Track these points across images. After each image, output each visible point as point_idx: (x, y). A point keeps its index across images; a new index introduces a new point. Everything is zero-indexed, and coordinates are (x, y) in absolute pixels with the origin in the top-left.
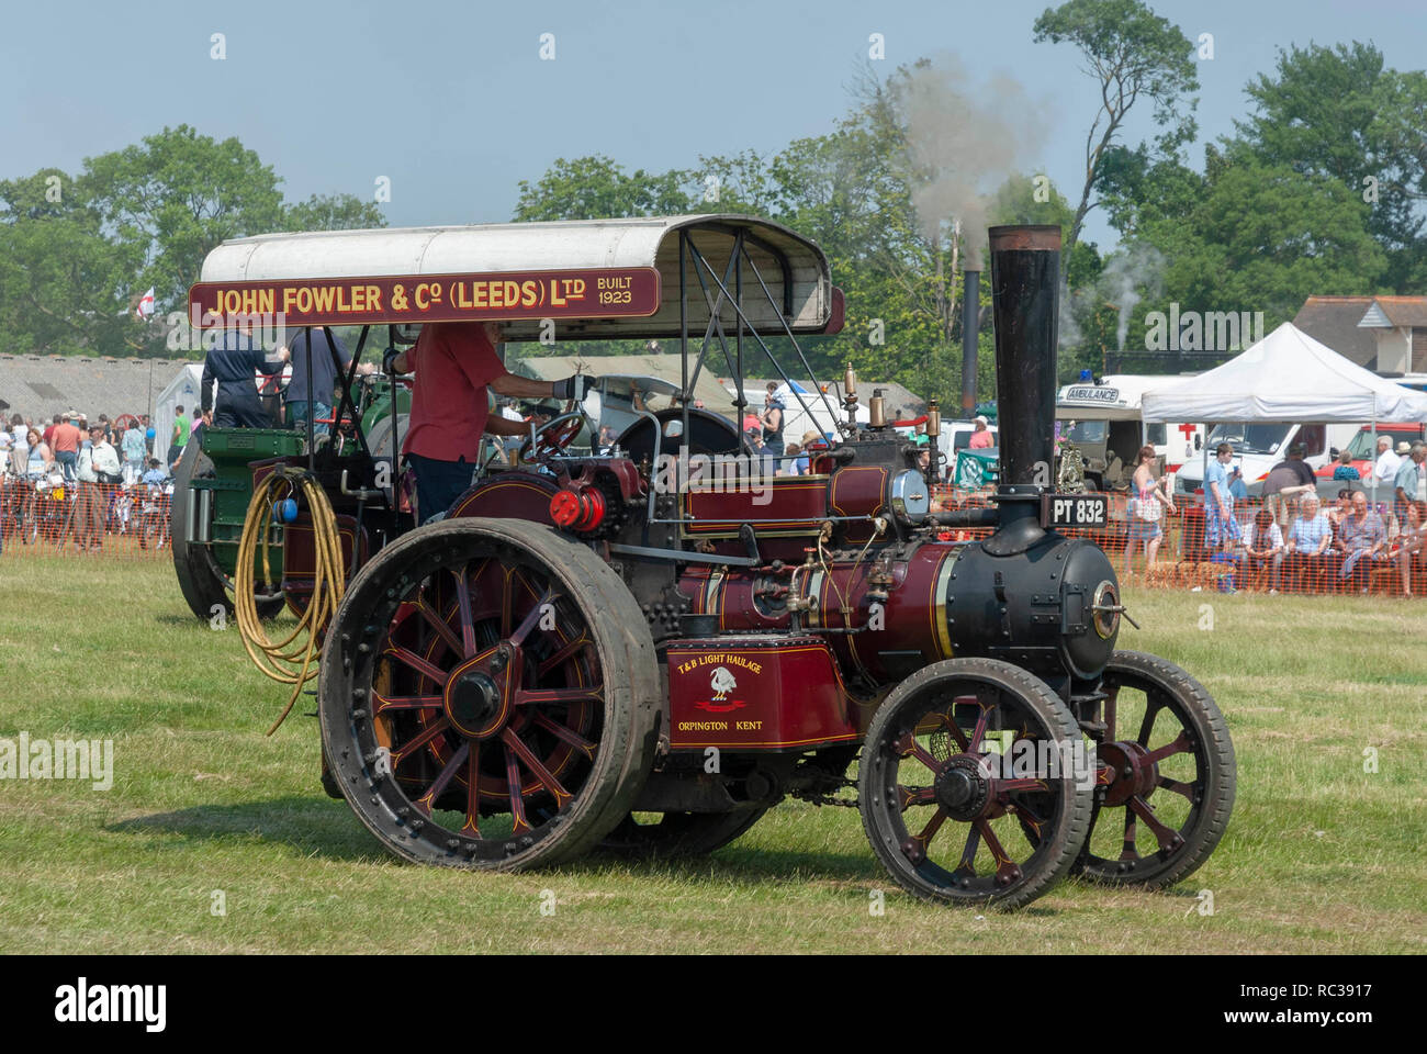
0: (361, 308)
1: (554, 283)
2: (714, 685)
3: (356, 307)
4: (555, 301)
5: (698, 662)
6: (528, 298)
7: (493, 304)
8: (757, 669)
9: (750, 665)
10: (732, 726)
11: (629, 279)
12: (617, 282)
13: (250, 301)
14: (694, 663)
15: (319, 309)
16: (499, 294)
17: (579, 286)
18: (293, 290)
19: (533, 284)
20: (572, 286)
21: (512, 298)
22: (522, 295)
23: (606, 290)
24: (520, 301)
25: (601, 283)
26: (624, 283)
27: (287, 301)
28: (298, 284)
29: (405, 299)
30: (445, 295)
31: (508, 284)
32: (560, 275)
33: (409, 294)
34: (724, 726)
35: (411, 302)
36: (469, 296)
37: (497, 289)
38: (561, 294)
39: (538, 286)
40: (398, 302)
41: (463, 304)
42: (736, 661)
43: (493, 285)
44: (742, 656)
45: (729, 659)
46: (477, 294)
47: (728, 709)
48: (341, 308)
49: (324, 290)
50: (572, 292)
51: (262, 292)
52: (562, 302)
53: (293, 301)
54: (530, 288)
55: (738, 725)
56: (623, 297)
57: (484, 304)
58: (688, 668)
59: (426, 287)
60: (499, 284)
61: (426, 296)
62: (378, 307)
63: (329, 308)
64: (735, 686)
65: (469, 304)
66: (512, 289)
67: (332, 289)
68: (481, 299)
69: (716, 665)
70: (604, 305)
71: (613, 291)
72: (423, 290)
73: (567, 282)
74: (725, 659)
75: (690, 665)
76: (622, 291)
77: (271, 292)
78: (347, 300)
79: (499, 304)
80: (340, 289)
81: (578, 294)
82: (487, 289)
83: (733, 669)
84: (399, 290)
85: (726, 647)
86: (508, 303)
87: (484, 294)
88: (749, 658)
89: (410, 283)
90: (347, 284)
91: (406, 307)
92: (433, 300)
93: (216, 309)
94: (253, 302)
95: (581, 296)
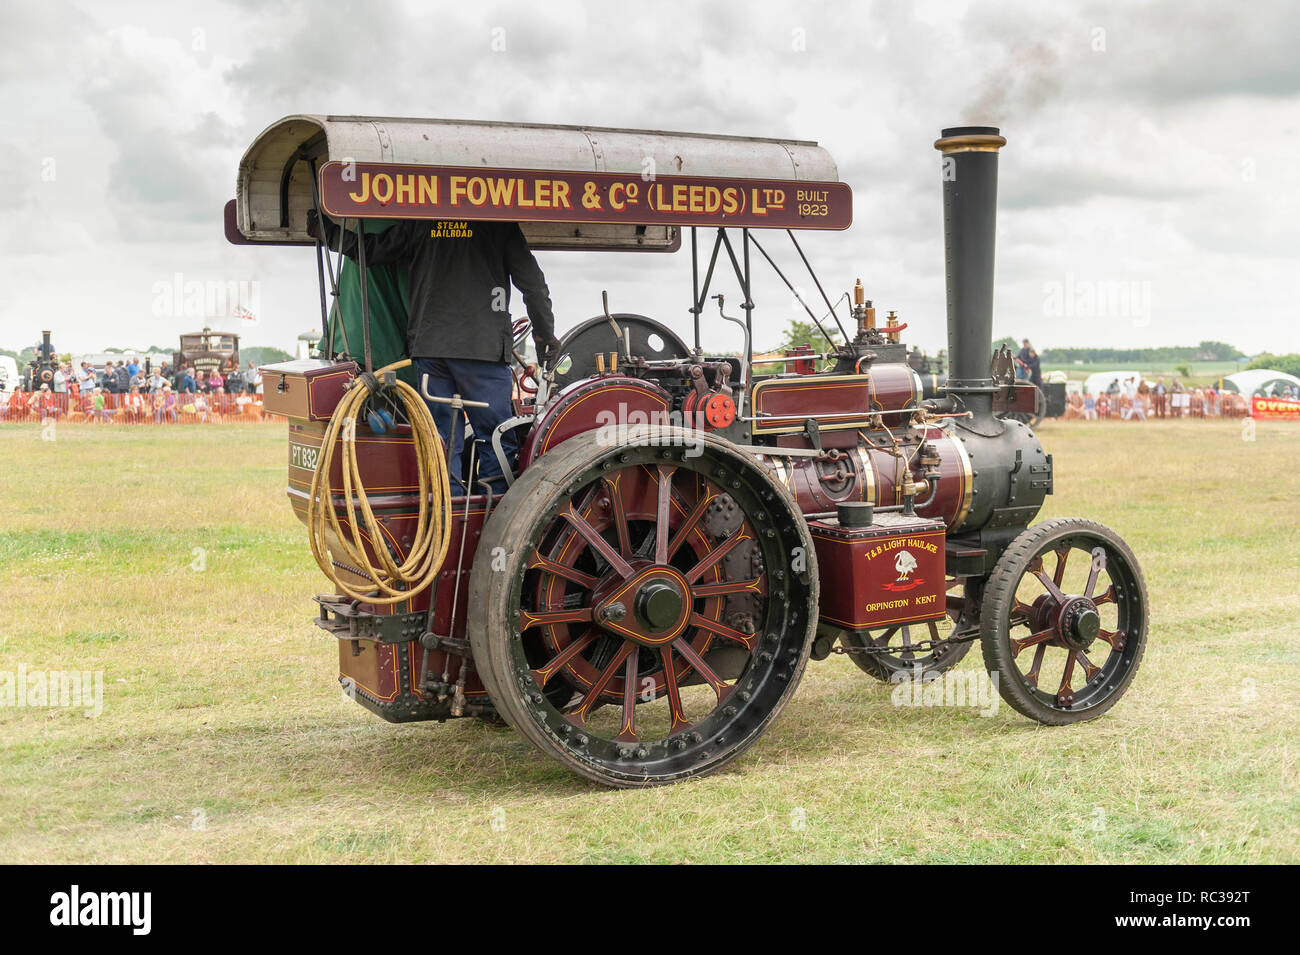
0: (547, 204)
1: (755, 192)
2: (898, 568)
3: (541, 203)
4: (756, 210)
5: (883, 548)
6: (730, 205)
7: (693, 208)
8: (934, 549)
9: (928, 547)
10: (912, 602)
11: (825, 193)
12: (815, 195)
13: (406, 188)
14: (879, 549)
15: (496, 201)
16: (700, 199)
17: (780, 197)
18: (463, 179)
19: (734, 192)
20: (772, 196)
21: (713, 203)
22: (724, 202)
23: (805, 202)
24: (721, 207)
25: (801, 195)
26: (822, 196)
27: (455, 191)
28: (469, 172)
29: (598, 198)
30: (642, 197)
31: (709, 190)
32: (762, 184)
33: (602, 192)
34: (905, 603)
35: (604, 201)
36: (668, 200)
38: (762, 203)
39: (739, 193)
40: (589, 201)
41: (661, 207)
42: (916, 543)
43: (693, 189)
44: (921, 539)
45: (910, 543)
46: (677, 197)
48: (522, 202)
49: (501, 181)
50: (772, 202)
51: (422, 179)
52: (763, 211)
53: (462, 191)
54: (731, 195)
55: (918, 600)
56: (820, 210)
57: (684, 208)
58: (874, 555)
59: (621, 186)
60: (700, 189)
61: (621, 195)
62: (566, 204)
63: (507, 202)
64: (916, 566)
65: (668, 207)
66: (713, 195)
67: (512, 182)
68: (681, 203)
69: (899, 550)
70: (803, 216)
71: (811, 203)
72: (618, 189)
73: (768, 192)
74: (906, 543)
75: (876, 551)
76: (819, 204)
77: (434, 179)
78: (530, 194)
79: (700, 209)
80: (521, 182)
81: (778, 204)
82: (687, 193)
83: (913, 551)
84: (590, 188)
85: (907, 532)
86: (709, 209)
87: (684, 198)
88: (927, 541)
89: (603, 181)
90: (529, 177)
91: (598, 206)
92: (628, 201)
93: (360, 194)
94: (410, 188)
95: (781, 207)
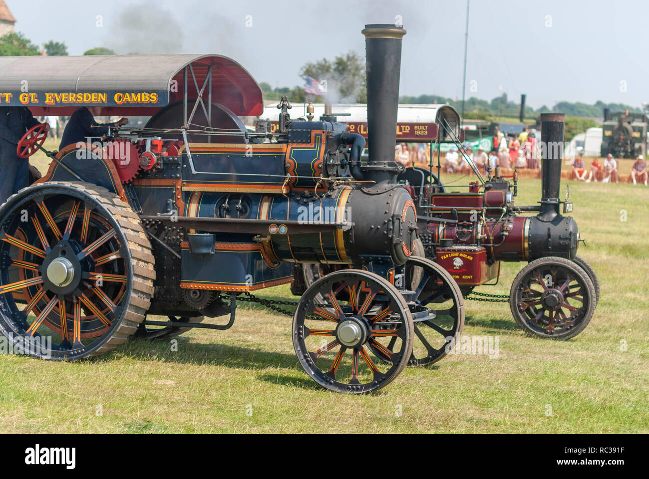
1: (398, 127)
2: (455, 263)
4: (398, 133)
5: (449, 256)
8: (471, 259)
9: (469, 257)
10: (461, 277)
11: (426, 127)
12: (422, 128)
14: (447, 256)
17: (408, 128)
20: (405, 128)
23: (418, 130)
25: (416, 127)
26: (425, 128)
32: (401, 124)
34: (458, 277)
38: (400, 131)
41: (363, 133)
42: (464, 256)
44: (465, 254)
45: (461, 255)
47: (461, 271)
50: (405, 130)
52: (401, 133)
55: (463, 277)
58: (445, 258)
59: (349, 126)
64: (463, 264)
69: (455, 257)
70: (417, 135)
71: (420, 130)
72: (347, 127)
73: (403, 127)
74: (459, 255)
76: (424, 130)
81: (407, 131)
83: (462, 258)
85: (459, 251)
88: (468, 255)
92: (351, 131)
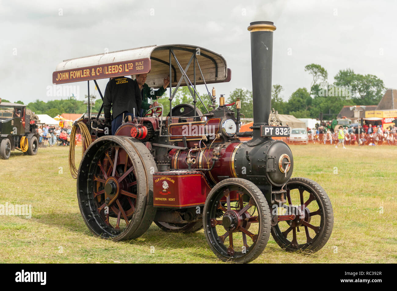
1: (126, 65)
2: (163, 187)
3: (85, 76)
5: (160, 179)
6: (120, 70)
8: (174, 182)
9: (172, 181)
10: (168, 199)
11: (143, 62)
12: (140, 63)
14: (159, 179)
15: (77, 77)
16: (114, 69)
17: (132, 65)
18: (72, 72)
20: (130, 65)
21: (117, 70)
23: (138, 66)
25: (137, 63)
26: (142, 63)
27: (71, 75)
28: (73, 70)
30: (103, 71)
31: (116, 66)
32: (127, 62)
33: (95, 71)
34: (166, 199)
35: (96, 74)
37: (114, 68)
38: (128, 68)
39: (122, 66)
40: (93, 73)
41: (107, 73)
42: (169, 179)
43: (113, 66)
44: (169, 177)
46: (109, 70)
47: (167, 194)
48: (82, 76)
49: (78, 71)
50: (130, 67)
51: (66, 73)
52: (128, 70)
53: (72, 75)
54: (121, 67)
56: (142, 68)
57: (111, 72)
58: (157, 181)
59: (99, 68)
61: (99, 71)
62: (89, 76)
63: (79, 77)
64: (168, 187)
69: (164, 180)
70: (137, 70)
71: (139, 66)
73: (129, 64)
74: (166, 178)
75: (158, 180)
76: (141, 66)
77: (68, 73)
78: (83, 74)
79: (114, 72)
80: (81, 71)
81: (131, 68)
83: (168, 182)
84: (93, 70)
85: (166, 175)
86: (116, 72)
87: (111, 69)
88: (172, 178)
89: (95, 68)
90: (82, 69)
91: (95, 75)
92: (100, 72)
93: (57, 79)
94: (64, 76)
95: (132, 68)
